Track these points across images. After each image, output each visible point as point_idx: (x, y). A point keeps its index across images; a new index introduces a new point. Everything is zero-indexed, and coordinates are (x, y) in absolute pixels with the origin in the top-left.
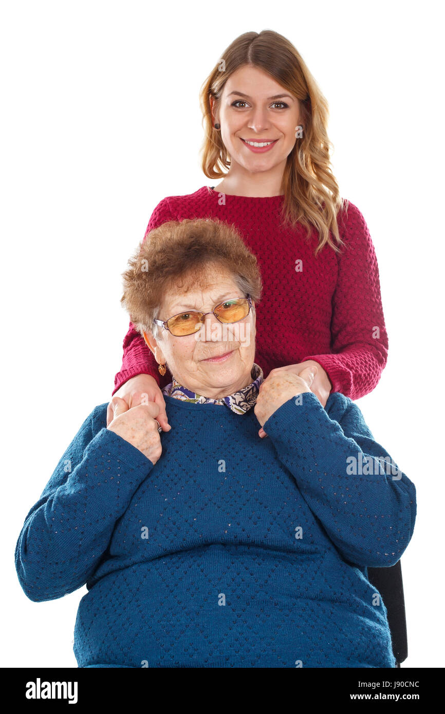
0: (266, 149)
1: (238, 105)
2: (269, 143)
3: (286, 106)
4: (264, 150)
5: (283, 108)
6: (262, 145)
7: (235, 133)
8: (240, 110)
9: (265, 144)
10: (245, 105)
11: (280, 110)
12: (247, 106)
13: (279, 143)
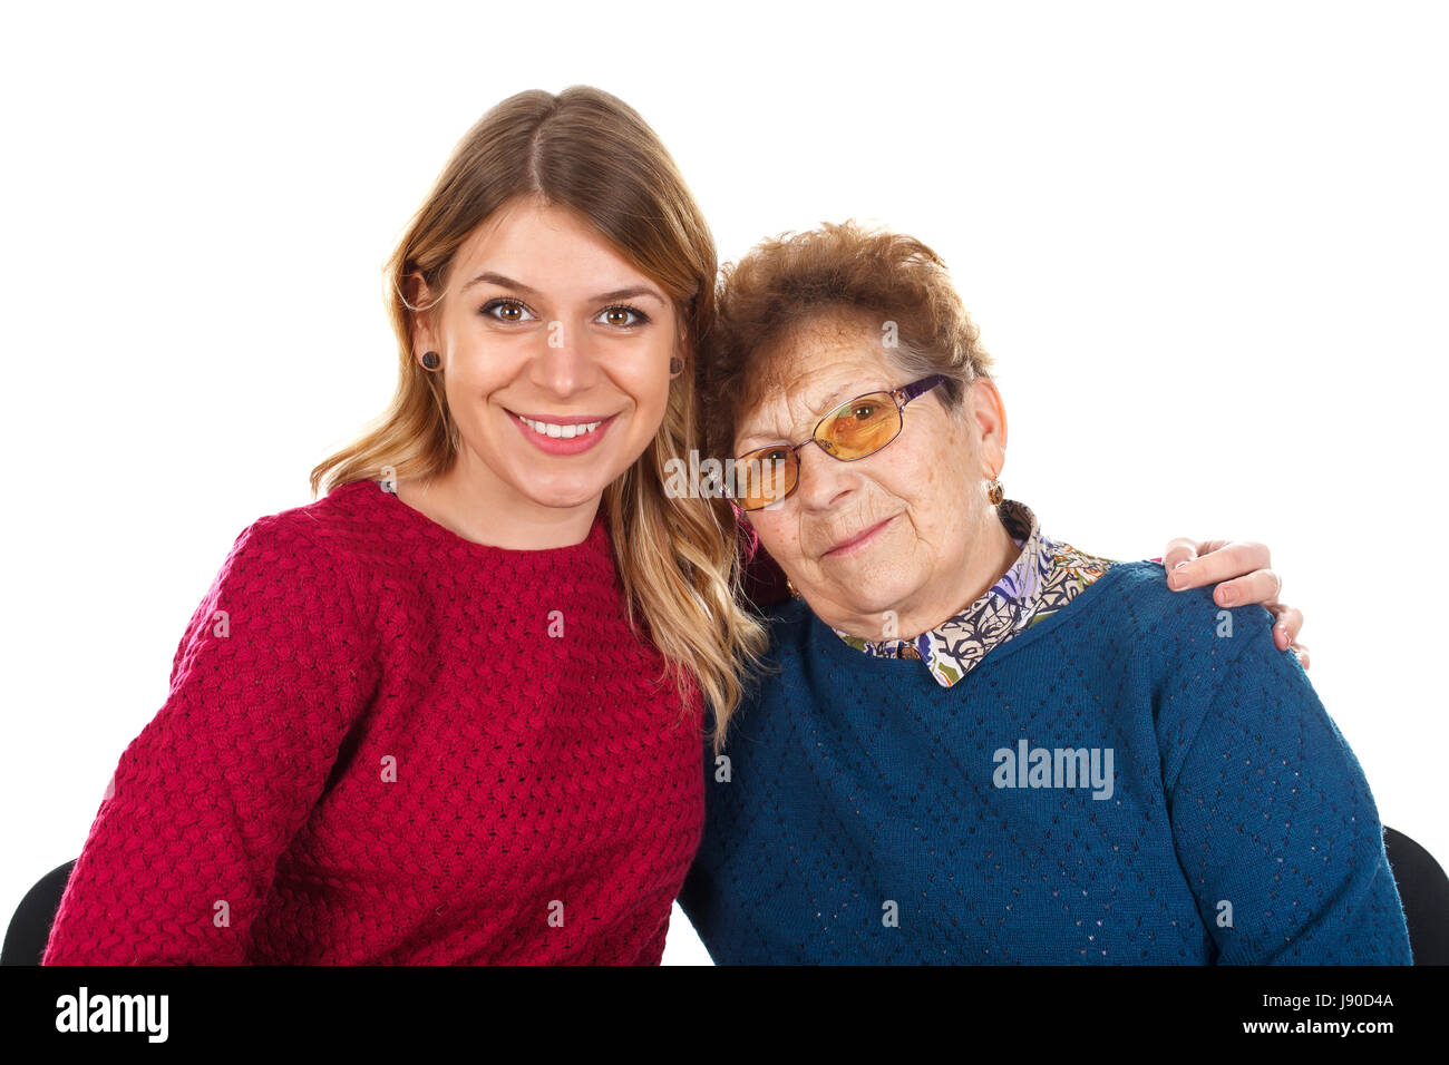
0: (585, 443)
1: (498, 311)
2: (592, 427)
3: (642, 318)
4: (578, 445)
5: (633, 324)
6: (570, 431)
7: (489, 396)
8: (501, 326)
9: (581, 429)
10: (520, 312)
11: (625, 331)
12: (525, 316)
13: (617, 427)
